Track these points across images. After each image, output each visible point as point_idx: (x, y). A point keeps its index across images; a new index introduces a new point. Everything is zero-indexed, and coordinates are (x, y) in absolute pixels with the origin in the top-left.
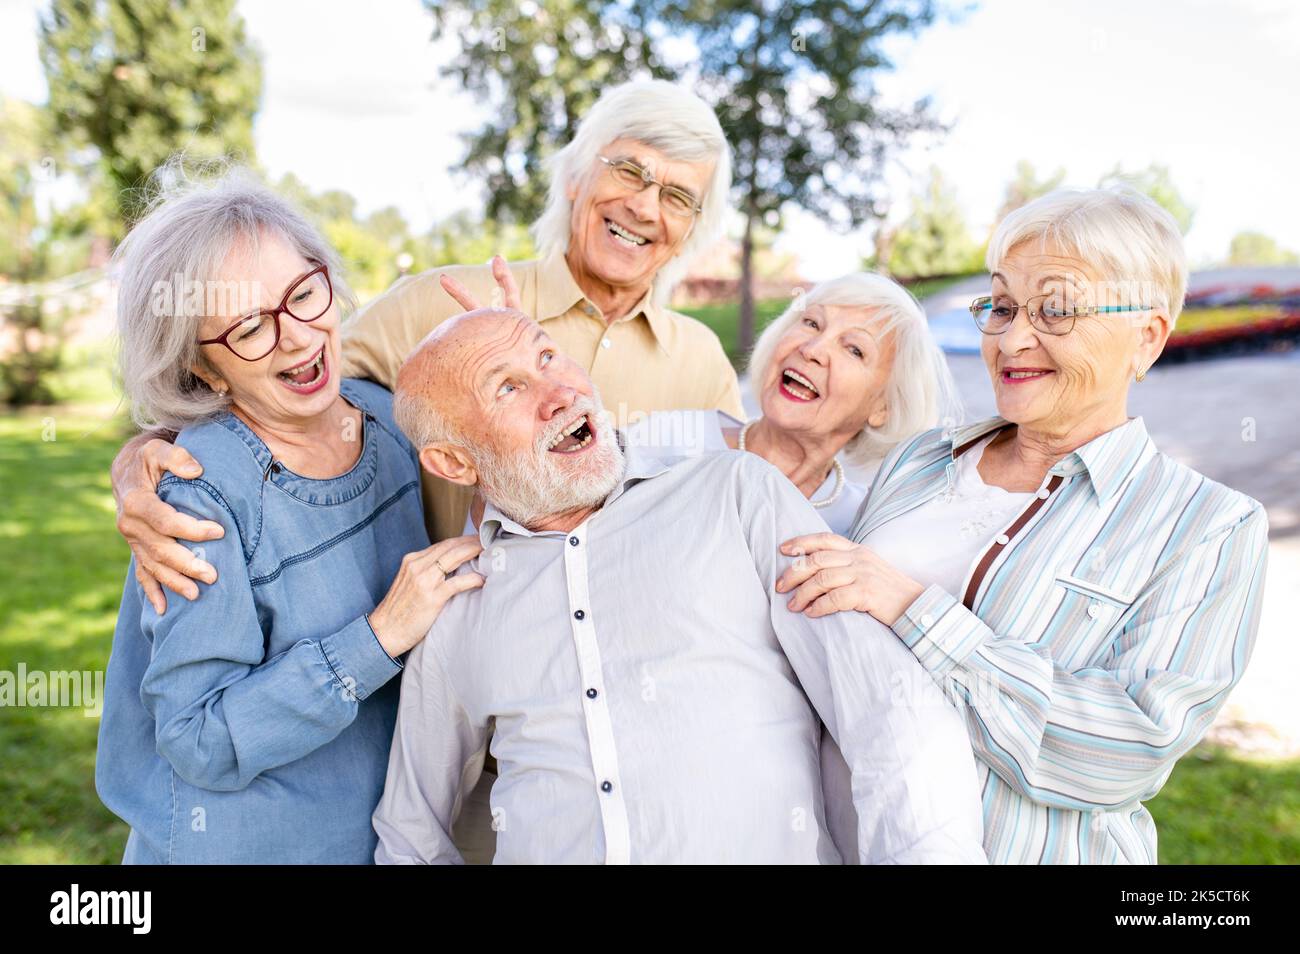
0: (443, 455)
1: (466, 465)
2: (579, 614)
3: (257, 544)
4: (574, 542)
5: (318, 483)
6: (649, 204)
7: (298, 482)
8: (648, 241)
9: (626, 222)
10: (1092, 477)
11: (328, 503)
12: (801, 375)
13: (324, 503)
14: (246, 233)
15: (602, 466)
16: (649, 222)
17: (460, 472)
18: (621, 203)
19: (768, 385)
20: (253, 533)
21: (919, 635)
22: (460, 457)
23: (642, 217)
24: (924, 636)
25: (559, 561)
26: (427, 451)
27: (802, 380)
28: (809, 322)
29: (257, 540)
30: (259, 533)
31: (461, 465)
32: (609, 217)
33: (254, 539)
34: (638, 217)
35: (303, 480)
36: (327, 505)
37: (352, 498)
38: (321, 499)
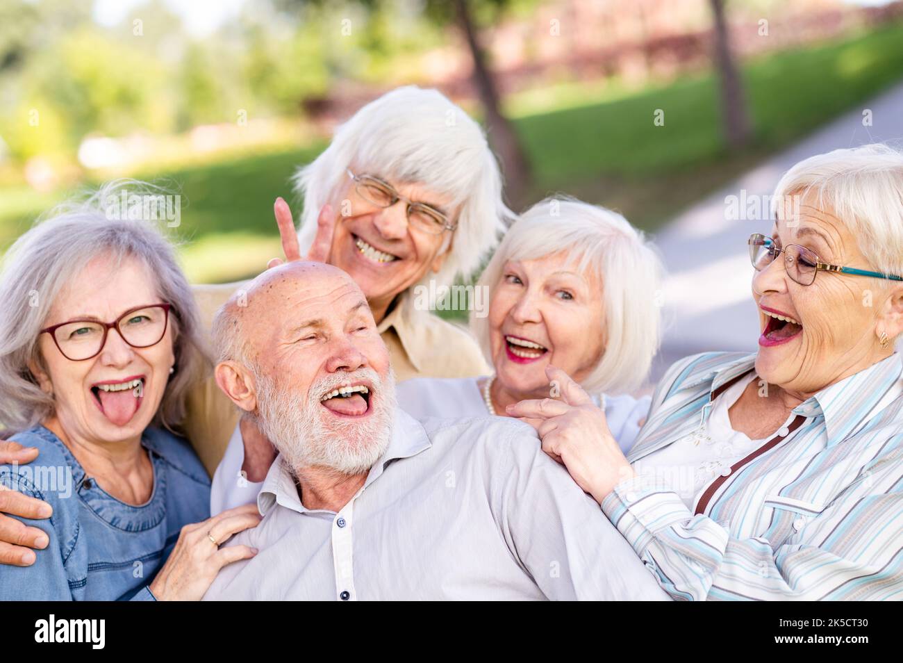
0: (235, 376)
1: (250, 391)
2: (345, 595)
3: (73, 548)
4: (341, 523)
5: (126, 508)
6: (395, 220)
7: (106, 502)
8: (397, 258)
9: (372, 239)
10: (826, 420)
11: (128, 529)
12: (522, 339)
13: (124, 528)
14: (115, 252)
15: (359, 438)
16: (396, 240)
17: (243, 396)
18: (368, 219)
19: (496, 353)
20: (70, 538)
21: (624, 510)
22: (248, 382)
23: (387, 235)
24: (628, 510)
25: (327, 543)
26: (223, 366)
27: (524, 343)
28: (512, 279)
29: (74, 544)
30: (76, 538)
31: (246, 390)
32: (357, 233)
33: (71, 543)
34: (383, 235)
35: (112, 501)
36: (126, 530)
37: (149, 529)
38: (123, 524)
